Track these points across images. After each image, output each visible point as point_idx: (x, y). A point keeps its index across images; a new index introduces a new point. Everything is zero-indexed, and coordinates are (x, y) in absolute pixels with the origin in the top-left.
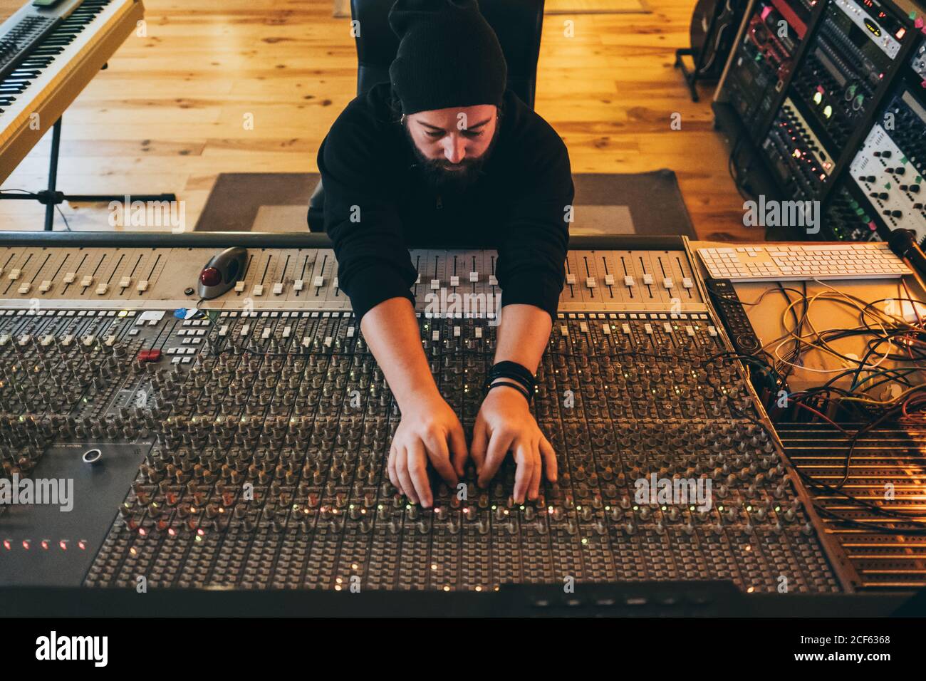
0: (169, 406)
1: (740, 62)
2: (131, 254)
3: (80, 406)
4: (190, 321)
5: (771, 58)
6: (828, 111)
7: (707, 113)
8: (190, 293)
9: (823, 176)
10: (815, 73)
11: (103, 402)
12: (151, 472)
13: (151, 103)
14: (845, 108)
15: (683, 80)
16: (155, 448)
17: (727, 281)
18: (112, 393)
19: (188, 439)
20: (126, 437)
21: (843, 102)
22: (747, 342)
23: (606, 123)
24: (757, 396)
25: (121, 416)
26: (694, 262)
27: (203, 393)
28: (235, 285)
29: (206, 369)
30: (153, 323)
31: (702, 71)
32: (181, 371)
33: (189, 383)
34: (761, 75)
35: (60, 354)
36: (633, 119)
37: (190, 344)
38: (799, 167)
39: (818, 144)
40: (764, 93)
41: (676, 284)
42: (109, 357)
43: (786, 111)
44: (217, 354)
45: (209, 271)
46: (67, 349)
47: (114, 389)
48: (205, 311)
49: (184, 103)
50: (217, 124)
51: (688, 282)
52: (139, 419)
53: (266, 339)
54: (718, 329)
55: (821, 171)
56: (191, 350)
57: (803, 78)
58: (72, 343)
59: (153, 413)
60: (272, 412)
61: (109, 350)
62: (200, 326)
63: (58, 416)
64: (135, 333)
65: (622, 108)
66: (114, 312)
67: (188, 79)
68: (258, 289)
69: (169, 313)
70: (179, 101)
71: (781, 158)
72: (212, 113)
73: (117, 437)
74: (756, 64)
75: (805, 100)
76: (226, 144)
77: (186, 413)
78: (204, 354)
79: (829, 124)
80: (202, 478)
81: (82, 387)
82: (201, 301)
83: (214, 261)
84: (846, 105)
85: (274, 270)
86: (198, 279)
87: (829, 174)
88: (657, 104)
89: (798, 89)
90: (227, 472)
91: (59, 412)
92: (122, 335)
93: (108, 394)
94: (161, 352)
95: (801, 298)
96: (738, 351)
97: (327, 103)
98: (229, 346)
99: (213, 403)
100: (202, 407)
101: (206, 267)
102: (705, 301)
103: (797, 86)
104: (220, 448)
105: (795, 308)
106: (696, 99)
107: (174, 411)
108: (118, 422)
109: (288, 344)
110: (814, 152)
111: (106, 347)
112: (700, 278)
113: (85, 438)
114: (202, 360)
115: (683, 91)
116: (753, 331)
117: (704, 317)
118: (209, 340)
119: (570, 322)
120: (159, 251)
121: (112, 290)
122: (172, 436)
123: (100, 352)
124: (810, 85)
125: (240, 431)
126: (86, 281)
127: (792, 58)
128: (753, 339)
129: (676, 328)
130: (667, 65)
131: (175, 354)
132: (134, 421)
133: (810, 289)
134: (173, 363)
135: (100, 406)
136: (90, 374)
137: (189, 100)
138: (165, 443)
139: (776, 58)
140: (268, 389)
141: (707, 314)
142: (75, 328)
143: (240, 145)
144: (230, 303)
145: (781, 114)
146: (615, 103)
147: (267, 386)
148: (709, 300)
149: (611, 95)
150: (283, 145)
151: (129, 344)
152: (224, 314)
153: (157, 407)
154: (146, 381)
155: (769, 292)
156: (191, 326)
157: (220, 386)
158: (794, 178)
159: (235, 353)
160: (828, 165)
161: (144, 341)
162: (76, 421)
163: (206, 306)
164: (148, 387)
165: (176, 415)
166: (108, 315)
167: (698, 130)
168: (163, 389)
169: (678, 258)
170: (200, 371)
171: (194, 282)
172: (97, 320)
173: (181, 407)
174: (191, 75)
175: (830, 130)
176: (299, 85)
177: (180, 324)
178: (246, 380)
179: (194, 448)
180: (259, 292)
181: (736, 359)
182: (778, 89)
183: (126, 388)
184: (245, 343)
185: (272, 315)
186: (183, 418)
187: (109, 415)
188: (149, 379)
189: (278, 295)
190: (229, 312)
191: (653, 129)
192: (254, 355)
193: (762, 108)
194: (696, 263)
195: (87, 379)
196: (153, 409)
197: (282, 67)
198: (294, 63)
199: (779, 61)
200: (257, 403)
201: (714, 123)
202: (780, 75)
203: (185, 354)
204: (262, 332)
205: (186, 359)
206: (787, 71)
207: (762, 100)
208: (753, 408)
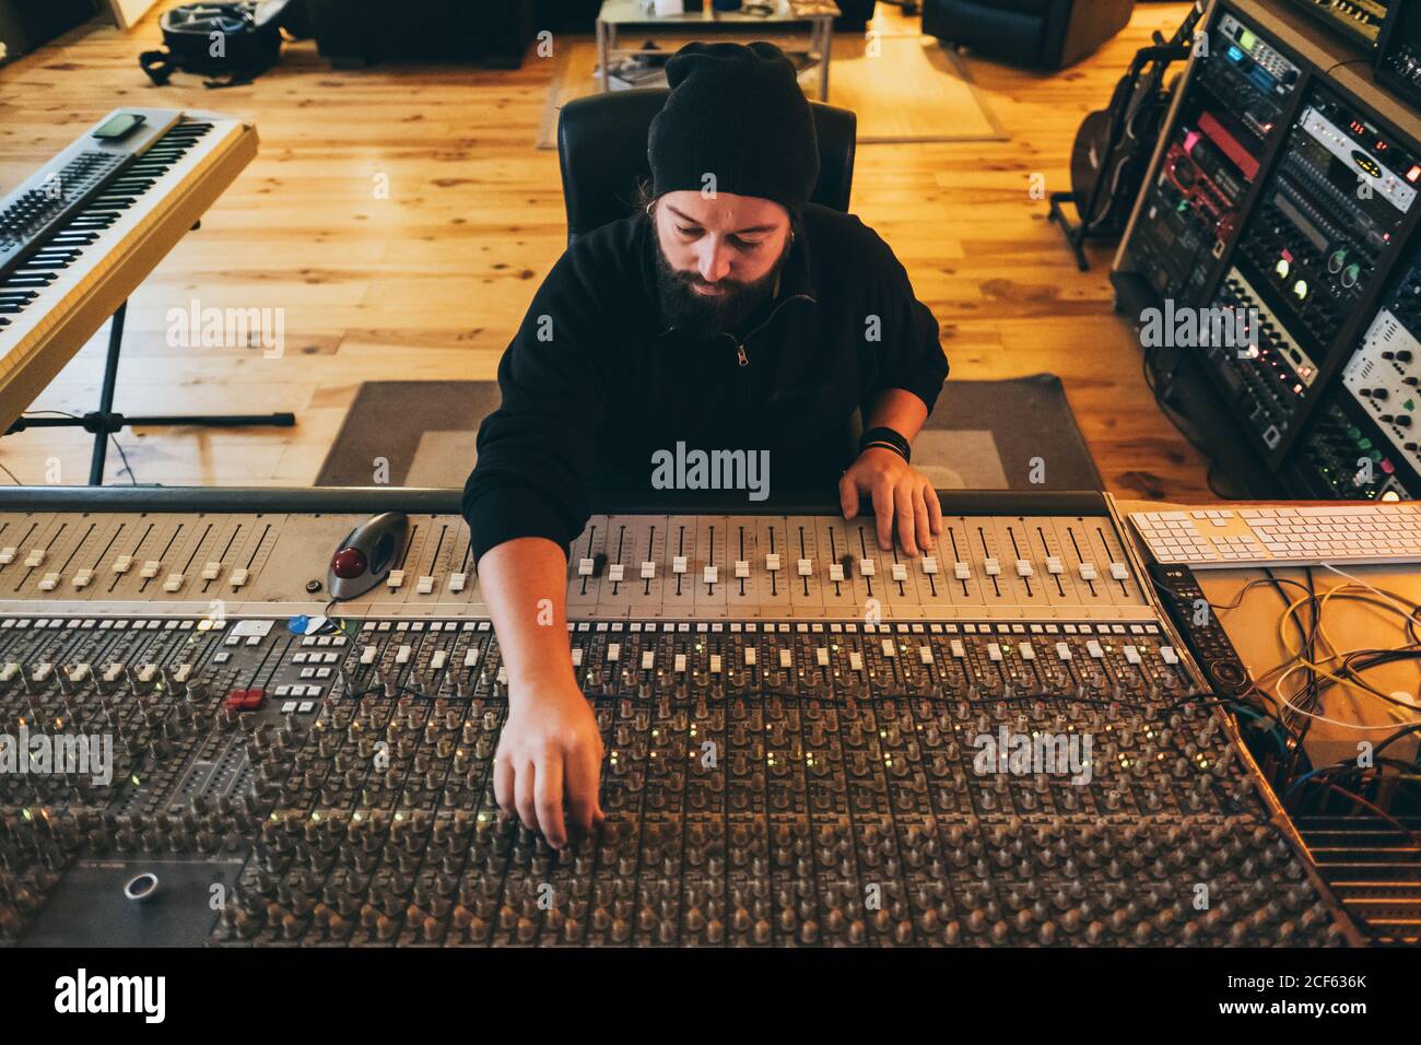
0: (275, 790)
1: (1153, 213)
2: (223, 523)
3: (127, 791)
4: (313, 639)
5: (1204, 208)
6: (1301, 288)
7: (1104, 288)
8: (315, 589)
9: (1298, 388)
10: (1277, 231)
11: (164, 784)
12: (241, 915)
13: (263, 277)
14: (1330, 285)
15: (1063, 238)
16: (250, 870)
17: (1182, 567)
18: (180, 766)
19: (305, 855)
20: (200, 850)
21: (1325, 275)
22: (1229, 674)
23: (950, 304)
24: (1259, 773)
25: (193, 810)
26: (1127, 535)
27: (333, 767)
28: (387, 575)
29: (338, 724)
30: (254, 641)
31: (1092, 225)
32: (297, 728)
33: (310, 749)
34: (1187, 233)
35: (99, 698)
36: (991, 298)
37: (314, 679)
38: (1258, 373)
39: (1286, 337)
40: (1194, 260)
41: (1100, 573)
42: (180, 703)
43: (1232, 287)
44: (358, 696)
45: (347, 554)
46: (110, 688)
47: (185, 759)
48: (338, 621)
49: (312, 276)
50: (361, 306)
51: (1120, 570)
52: (225, 816)
53: (437, 670)
54: (1179, 650)
55: (1294, 379)
56: (314, 690)
57: (1258, 239)
58: (120, 677)
59: (248, 805)
60: (447, 803)
61: (179, 689)
62: (330, 647)
63: (90, 810)
64: (224, 659)
65: (973, 281)
66: (191, 623)
67: (319, 241)
68: (425, 583)
69: (280, 624)
70: (305, 272)
71: (1227, 358)
72: (354, 291)
73: (186, 849)
74: (1180, 217)
75: (1262, 270)
76: (373, 336)
77: (304, 804)
78: (334, 696)
79: (1304, 308)
80: (326, 928)
81: (132, 757)
82: (333, 603)
83: (356, 536)
84: (1330, 279)
85: (451, 551)
86: (328, 566)
87: (1308, 384)
88: (1027, 275)
89: (1250, 255)
90: (371, 918)
91: (91, 802)
92: (202, 662)
93: (173, 769)
94: (264, 694)
95: (1306, 596)
96: (1216, 692)
97: (527, 275)
98: (377, 682)
99: (349, 786)
100: (330, 794)
101: (343, 546)
102: (1151, 602)
103: (1248, 250)
104: (358, 870)
105: (1298, 613)
106: (1084, 267)
107: (282, 801)
108: (188, 822)
109: (473, 678)
110: (1281, 350)
111: (175, 685)
112: (1139, 563)
113: (132, 850)
114: (331, 708)
115: (1063, 254)
116: (1235, 654)
117: (1152, 629)
118: (344, 671)
119: (933, 638)
120: (268, 518)
121: (189, 584)
122: (278, 848)
123: (165, 692)
124: (1270, 250)
125: (393, 839)
126: (148, 569)
127: (1236, 209)
128: (1238, 669)
129: (1109, 649)
130: (1036, 217)
131: (288, 697)
132: (215, 820)
133: (1318, 580)
134: (285, 713)
135: (158, 792)
136: (147, 733)
137: (318, 271)
138: (265, 861)
139: (1212, 208)
140: (439, 760)
141: (1157, 624)
142: (160, 651)
143: (394, 338)
144: (379, 607)
145: (1223, 293)
146: (963, 274)
147: (439, 755)
148: (1157, 600)
149: (956, 261)
150: (460, 338)
151: (212, 679)
152: (369, 626)
153: (254, 793)
154: (237, 745)
155: (1252, 586)
156: (315, 647)
157: (361, 755)
158: (1250, 390)
159: (387, 695)
160: (1307, 371)
161: (238, 673)
162: (119, 818)
163: (341, 611)
164: (241, 756)
165: (287, 807)
166: (149, 626)
167: (1091, 313)
168: (265, 761)
169: (1099, 529)
170: (328, 726)
171: (320, 569)
172: (162, 636)
173: (296, 792)
174: (325, 233)
175: (1307, 317)
176: (485, 249)
177: (297, 642)
178: (404, 745)
179: (314, 869)
180: (428, 588)
181: (1216, 704)
182: (1217, 255)
183: (206, 759)
184: (404, 674)
185: (447, 628)
186: (297, 813)
187: (175, 807)
188: (244, 742)
189: (456, 592)
190: (378, 622)
191: (1022, 312)
192: (417, 697)
193: (1192, 281)
194: (1129, 537)
195: (141, 741)
196: (249, 799)
197: (460, 221)
198: (478, 216)
199: (1216, 213)
200: (423, 785)
201: (1114, 303)
202: (1219, 234)
203: (305, 697)
204: (431, 658)
205: (307, 706)
206: (1231, 228)
207: (1192, 271)
208: (1255, 793)
